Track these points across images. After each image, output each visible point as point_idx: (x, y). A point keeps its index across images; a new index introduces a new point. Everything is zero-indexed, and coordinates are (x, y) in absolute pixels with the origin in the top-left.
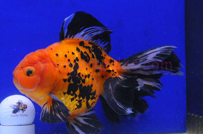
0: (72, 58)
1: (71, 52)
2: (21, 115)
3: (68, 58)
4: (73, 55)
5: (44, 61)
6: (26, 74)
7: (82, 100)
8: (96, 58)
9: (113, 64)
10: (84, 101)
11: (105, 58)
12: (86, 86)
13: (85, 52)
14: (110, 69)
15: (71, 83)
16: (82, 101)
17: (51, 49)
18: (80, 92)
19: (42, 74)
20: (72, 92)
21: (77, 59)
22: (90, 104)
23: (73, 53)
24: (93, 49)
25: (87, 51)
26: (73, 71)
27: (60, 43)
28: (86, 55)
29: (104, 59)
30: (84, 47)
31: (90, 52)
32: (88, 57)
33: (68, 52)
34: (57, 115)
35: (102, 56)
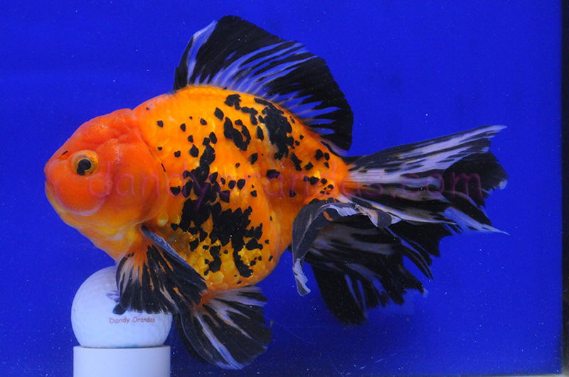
0: (200, 134)
1: (199, 120)
2: (135, 319)
3: (189, 132)
4: (204, 126)
5: (123, 137)
6: (76, 171)
7: (219, 247)
8: (269, 139)
9: (327, 165)
10: (226, 252)
11: (298, 144)
12: (230, 209)
13: (239, 122)
14: (316, 176)
15: (190, 199)
16: (221, 251)
17: (148, 109)
18: (214, 226)
19: (115, 172)
20: (192, 225)
21: (213, 137)
22: (247, 262)
23: (203, 122)
24: (263, 117)
25: (246, 119)
26: (198, 168)
27: (171, 95)
28: (240, 129)
29: (294, 145)
30: (238, 108)
31: (254, 122)
32: (245, 135)
33: (191, 118)
34: (163, 293)
35: (292, 138)
